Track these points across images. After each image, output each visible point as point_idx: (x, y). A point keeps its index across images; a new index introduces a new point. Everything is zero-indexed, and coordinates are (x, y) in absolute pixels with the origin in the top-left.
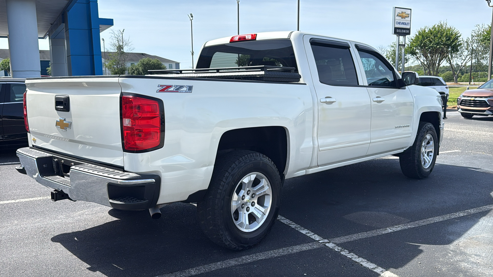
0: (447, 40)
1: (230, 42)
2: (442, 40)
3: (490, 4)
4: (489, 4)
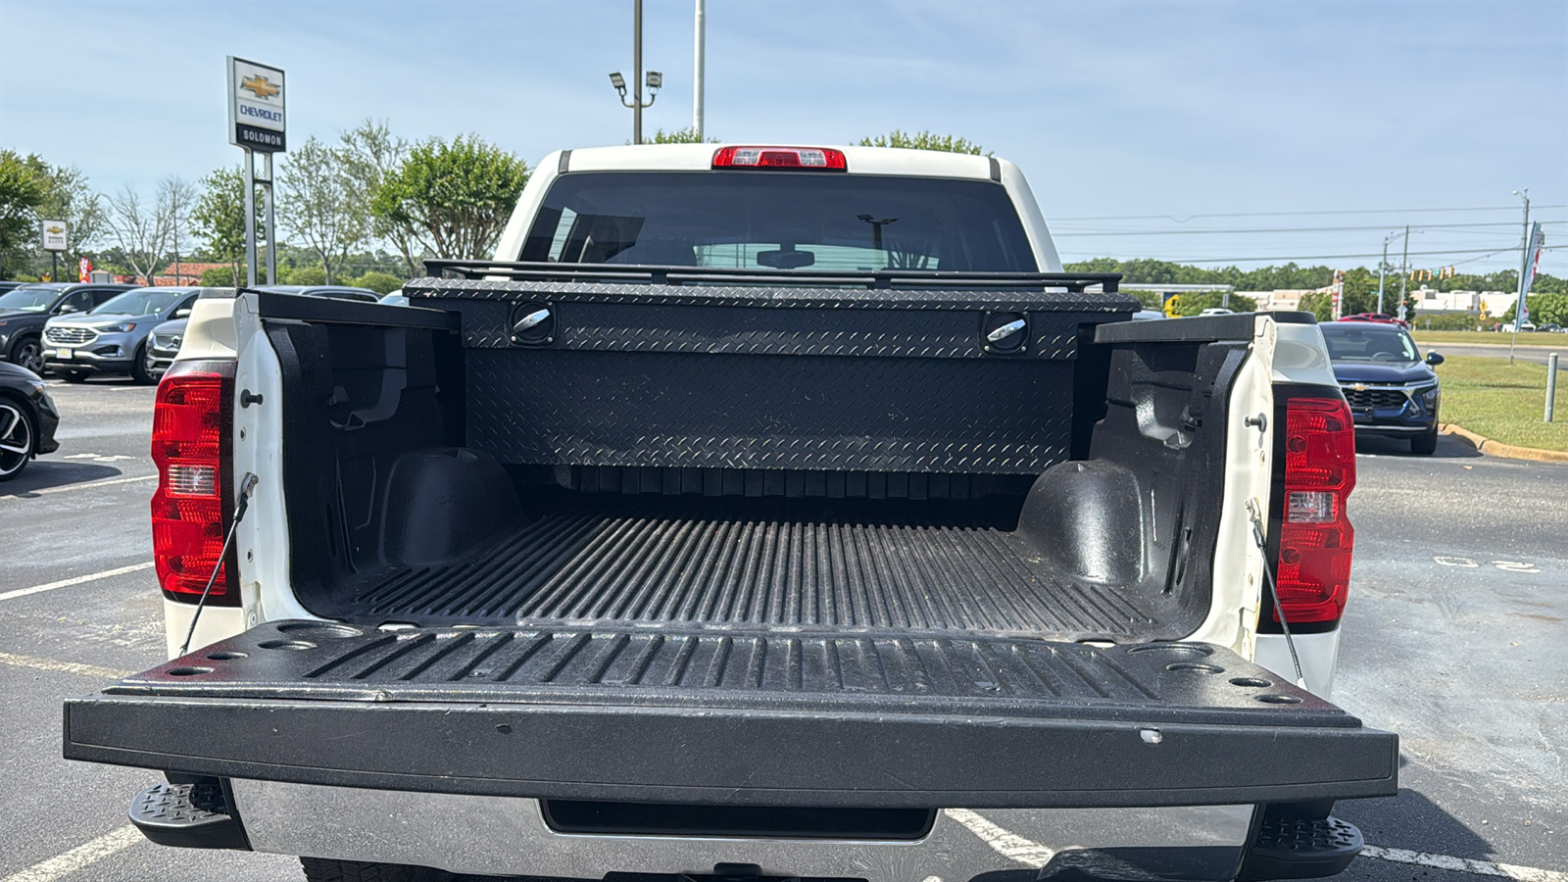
0: (501, 186)
1: (713, 167)
2: (489, 186)
3: (625, 98)
4: (623, 97)
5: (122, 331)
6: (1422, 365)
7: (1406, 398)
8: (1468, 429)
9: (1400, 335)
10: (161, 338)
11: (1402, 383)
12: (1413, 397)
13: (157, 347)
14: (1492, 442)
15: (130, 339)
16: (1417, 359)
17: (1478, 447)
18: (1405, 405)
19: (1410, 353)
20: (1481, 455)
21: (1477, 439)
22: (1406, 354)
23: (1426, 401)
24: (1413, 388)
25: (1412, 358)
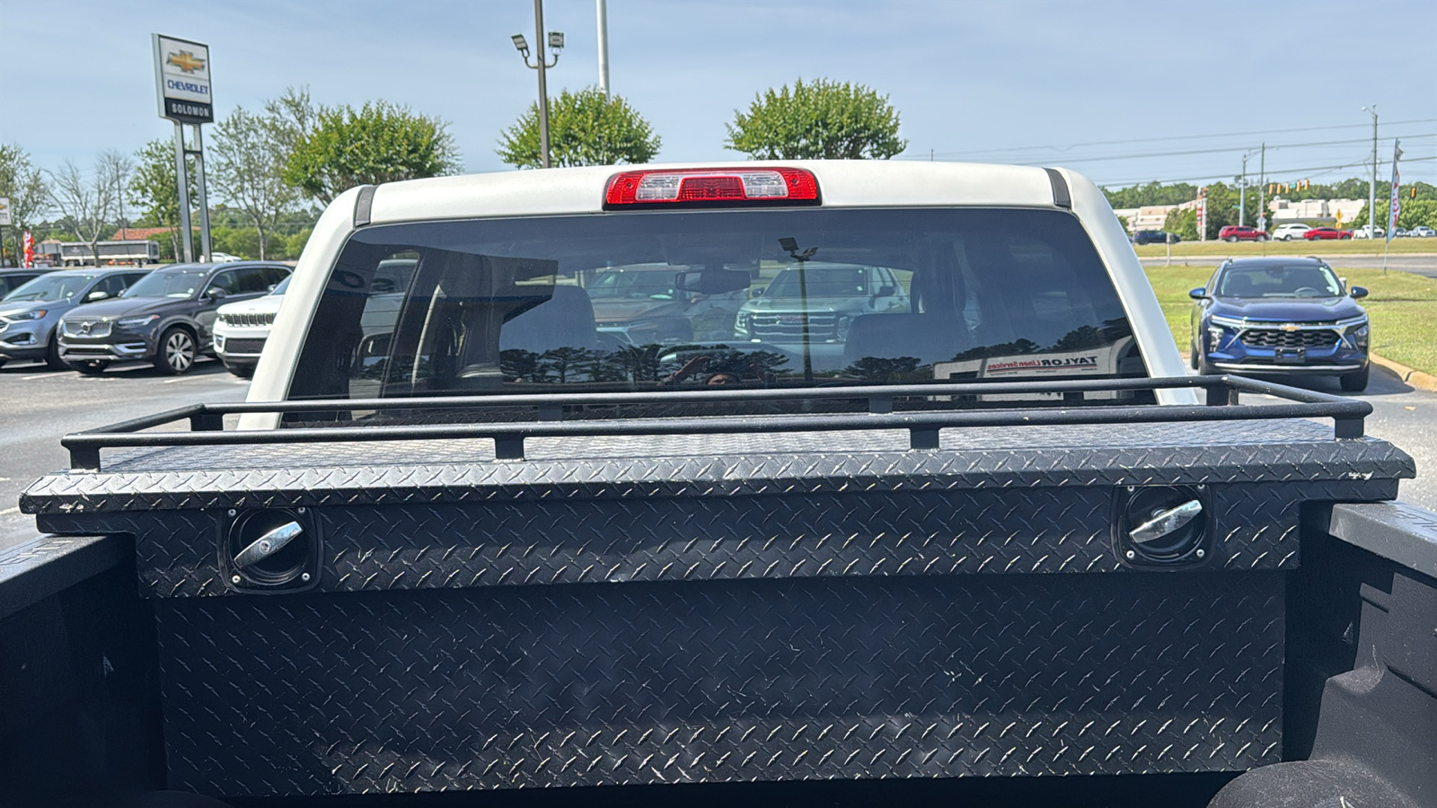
0: (410, 152)
1: (606, 206)
3: (528, 59)
4: (526, 58)
5: (33, 318)
6: (1348, 301)
7: (1339, 337)
9: (1322, 269)
10: (71, 325)
11: (1333, 322)
12: (1345, 335)
13: (66, 335)
14: (1418, 373)
15: (42, 326)
16: (1342, 294)
17: (1404, 378)
18: (1337, 344)
19: (1334, 288)
20: (1410, 390)
21: (1402, 371)
22: (1330, 289)
23: (1359, 339)
24: (1345, 327)
25: (1337, 293)
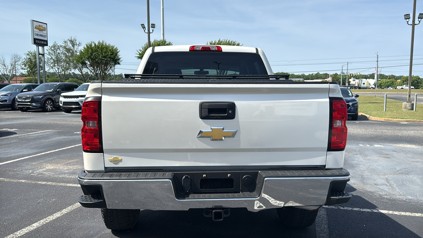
0: (111, 55)
1: (190, 51)
3: (145, 31)
4: (145, 30)
5: (8, 96)
6: (354, 98)
7: (350, 106)
8: (365, 114)
9: (348, 90)
10: (19, 98)
11: (349, 102)
12: (352, 106)
13: (18, 100)
14: (371, 117)
15: (10, 98)
16: (352, 96)
17: (368, 118)
18: (350, 108)
19: (351, 95)
20: (369, 120)
21: (368, 116)
22: (349, 95)
23: (355, 107)
24: (352, 103)
25: (351, 96)
